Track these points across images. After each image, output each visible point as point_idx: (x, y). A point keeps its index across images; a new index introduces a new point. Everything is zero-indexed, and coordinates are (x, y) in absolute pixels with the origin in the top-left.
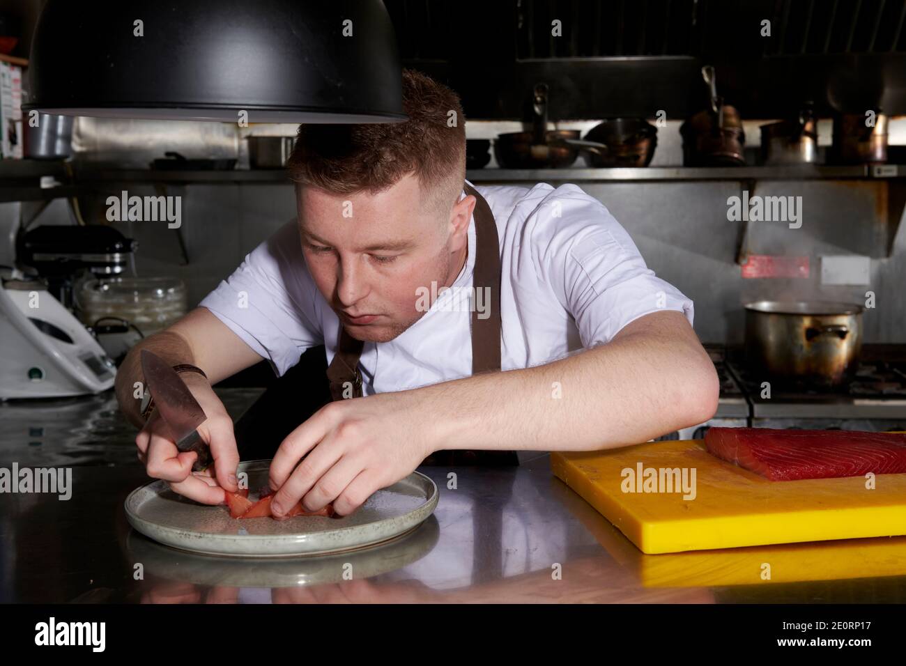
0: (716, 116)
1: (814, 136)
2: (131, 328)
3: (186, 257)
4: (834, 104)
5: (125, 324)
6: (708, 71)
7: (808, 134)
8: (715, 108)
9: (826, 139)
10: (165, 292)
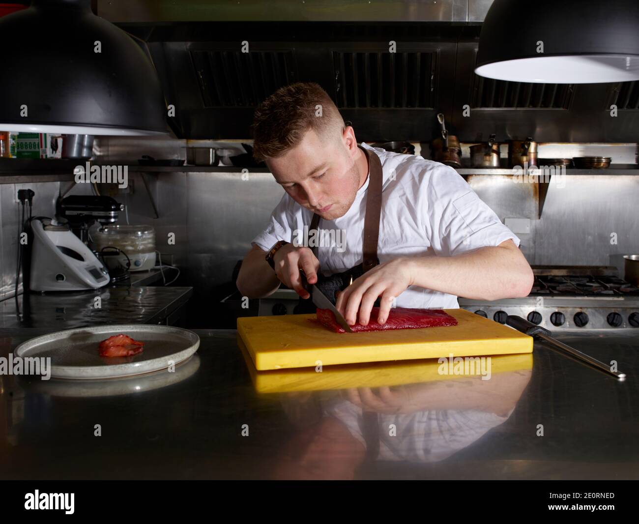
0: (444, 141)
1: (498, 153)
2: (121, 253)
3: (157, 214)
4: (509, 136)
5: (118, 250)
6: (440, 116)
7: (494, 151)
8: (444, 136)
9: (504, 154)
10: (143, 233)
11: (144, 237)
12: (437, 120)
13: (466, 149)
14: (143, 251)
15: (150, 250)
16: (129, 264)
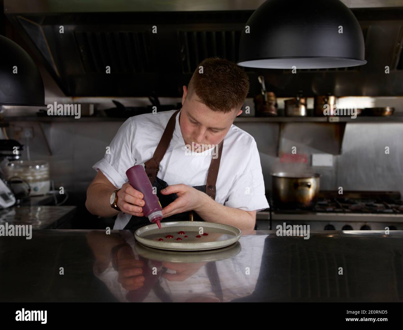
0: (264, 96)
1: (306, 105)
2: (24, 182)
3: (50, 153)
4: (315, 91)
5: (21, 180)
6: (261, 78)
7: (303, 104)
8: (263, 93)
9: (311, 105)
11: (41, 169)
12: (258, 80)
13: (281, 102)
14: (41, 180)
15: (45, 180)
16: (29, 190)
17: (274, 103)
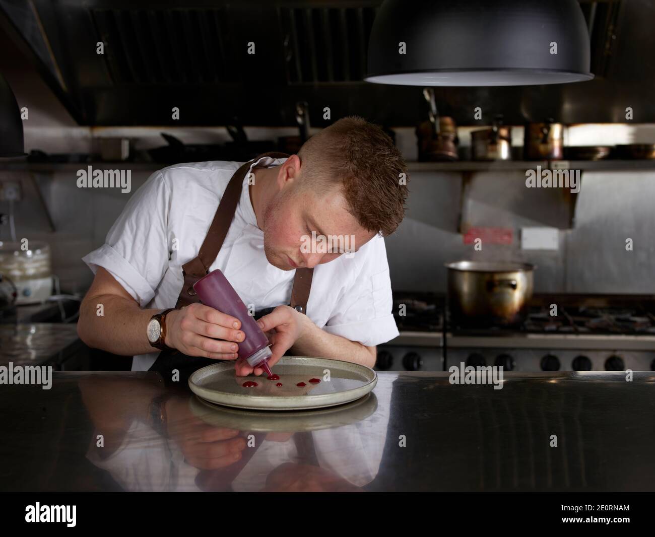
0: (433, 125)
1: (509, 140)
2: (5, 280)
3: (52, 227)
4: (526, 115)
7: (502, 138)
10: (34, 253)
11: (36, 257)
12: (423, 96)
13: (465, 134)
14: (35, 277)
15: (43, 276)
17: (452, 136)
